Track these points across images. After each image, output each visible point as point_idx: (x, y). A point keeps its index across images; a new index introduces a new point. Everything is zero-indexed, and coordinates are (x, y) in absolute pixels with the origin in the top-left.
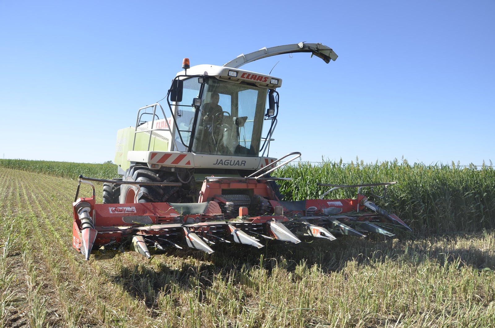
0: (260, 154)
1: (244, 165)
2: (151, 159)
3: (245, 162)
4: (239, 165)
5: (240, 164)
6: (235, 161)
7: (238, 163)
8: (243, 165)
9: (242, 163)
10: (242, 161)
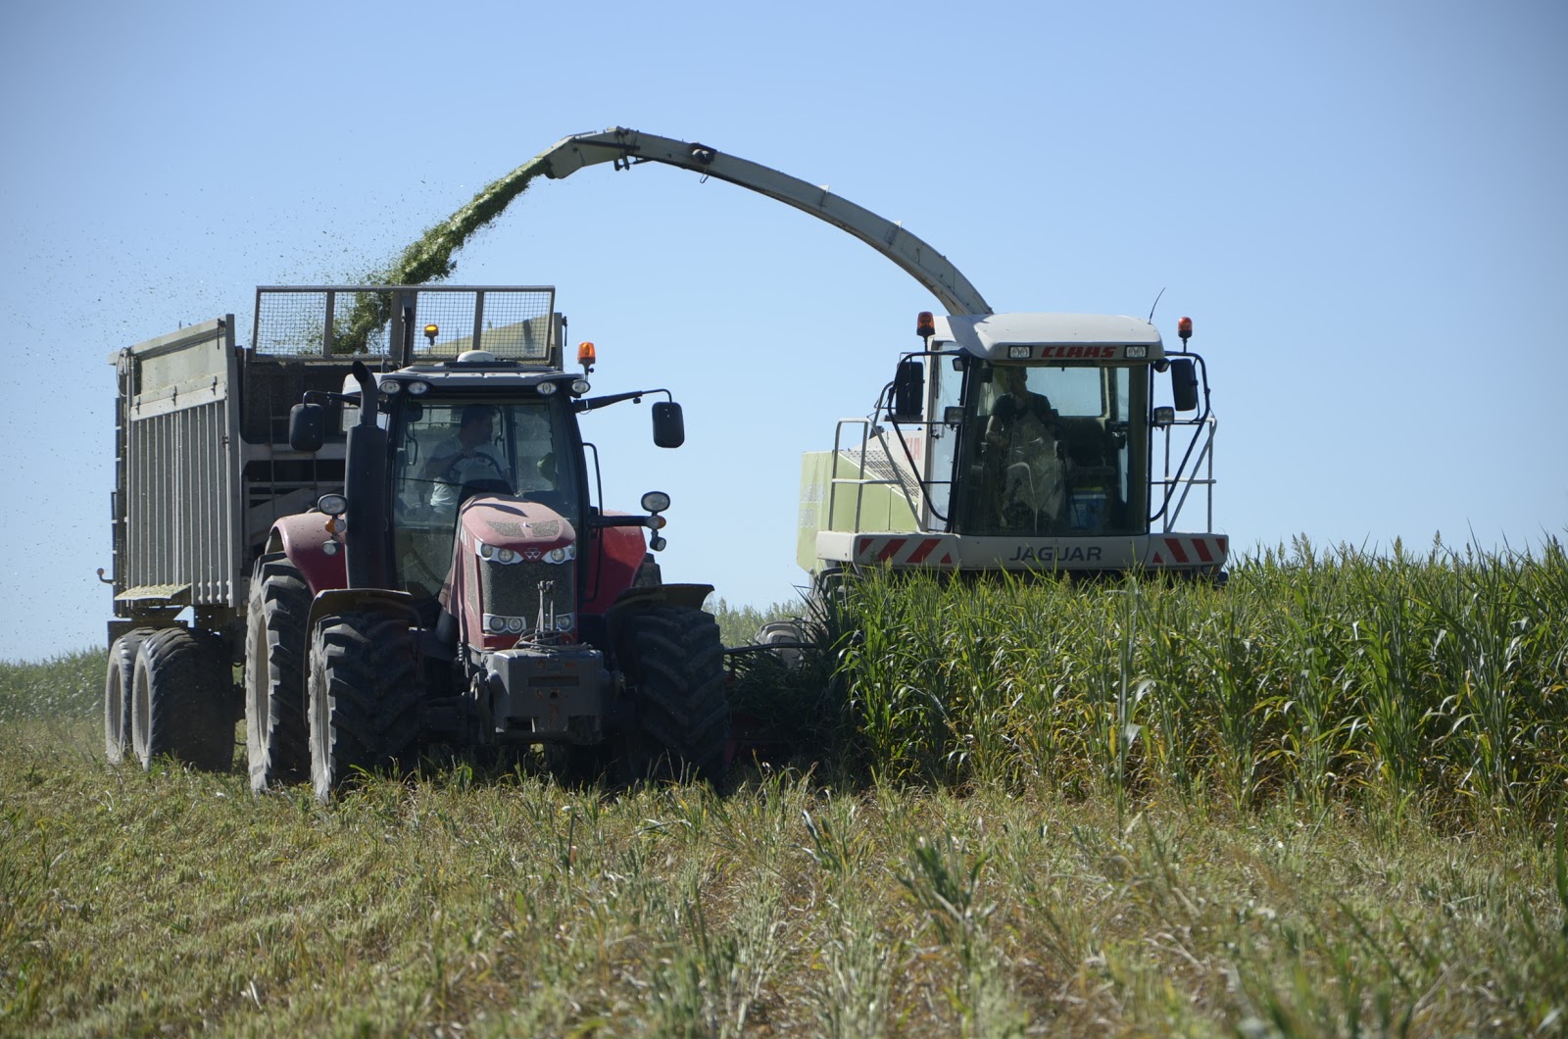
0: (1156, 527)
1: (1098, 558)
2: (861, 551)
3: (1099, 550)
4: (1082, 559)
5: (1085, 556)
6: (1067, 549)
7: (1077, 554)
8: (1093, 558)
9: (1089, 555)
10: (1090, 549)
